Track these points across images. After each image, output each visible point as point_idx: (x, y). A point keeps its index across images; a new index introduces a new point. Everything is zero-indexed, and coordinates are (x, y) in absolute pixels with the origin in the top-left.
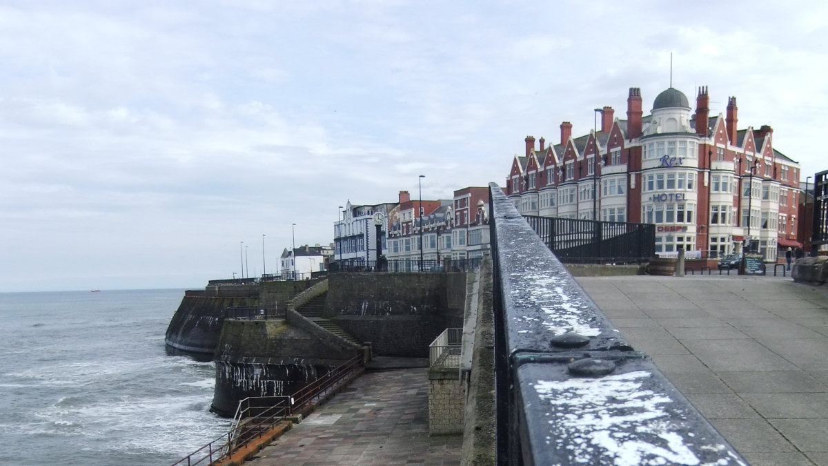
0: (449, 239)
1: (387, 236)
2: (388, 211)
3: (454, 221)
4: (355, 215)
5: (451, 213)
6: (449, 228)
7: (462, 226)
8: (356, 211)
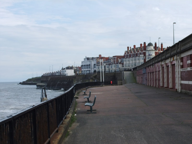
0: (112, 66)
1: (96, 65)
2: (96, 59)
3: (113, 63)
4: (88, 60)
5: (112, 61)
6: (111, 64)
7: (114, 64)
8: (88, 59)
